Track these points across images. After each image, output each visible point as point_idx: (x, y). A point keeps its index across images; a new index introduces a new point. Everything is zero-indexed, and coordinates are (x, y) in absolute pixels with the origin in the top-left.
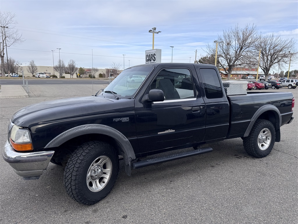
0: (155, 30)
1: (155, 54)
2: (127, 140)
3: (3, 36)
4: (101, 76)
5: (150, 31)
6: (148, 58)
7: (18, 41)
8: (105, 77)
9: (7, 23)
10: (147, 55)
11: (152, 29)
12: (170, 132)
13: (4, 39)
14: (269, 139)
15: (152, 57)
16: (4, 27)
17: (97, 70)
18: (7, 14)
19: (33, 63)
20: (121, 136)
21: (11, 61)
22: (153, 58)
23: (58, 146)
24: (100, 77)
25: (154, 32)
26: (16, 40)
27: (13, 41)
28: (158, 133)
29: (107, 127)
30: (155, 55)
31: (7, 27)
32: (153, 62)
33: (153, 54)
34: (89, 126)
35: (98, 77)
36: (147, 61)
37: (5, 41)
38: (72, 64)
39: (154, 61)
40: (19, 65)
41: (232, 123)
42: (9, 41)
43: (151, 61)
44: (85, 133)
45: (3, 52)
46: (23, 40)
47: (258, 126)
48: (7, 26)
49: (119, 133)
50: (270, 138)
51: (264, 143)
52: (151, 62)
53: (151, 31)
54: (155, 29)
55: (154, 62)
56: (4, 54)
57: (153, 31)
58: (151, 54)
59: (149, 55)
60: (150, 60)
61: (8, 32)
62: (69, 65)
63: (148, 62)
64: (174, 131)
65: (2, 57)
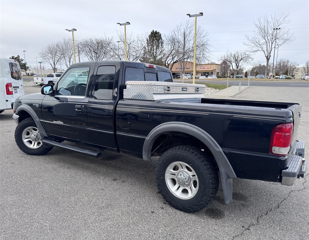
7: (288, 41)
9: (279, 24)
12: (60, 123)
13: (273, 41)
16: (277, 29)
20: (35, 116)
26: (286, 40)
27: (283, 42)
28: (53, 121)
31: (279, 28)
45: (270, 54)
46: (293, 39)
49: (34, 114)
56: (270, 56)
61: (280, 33)
64: (63, 123)
65: (268, 59)
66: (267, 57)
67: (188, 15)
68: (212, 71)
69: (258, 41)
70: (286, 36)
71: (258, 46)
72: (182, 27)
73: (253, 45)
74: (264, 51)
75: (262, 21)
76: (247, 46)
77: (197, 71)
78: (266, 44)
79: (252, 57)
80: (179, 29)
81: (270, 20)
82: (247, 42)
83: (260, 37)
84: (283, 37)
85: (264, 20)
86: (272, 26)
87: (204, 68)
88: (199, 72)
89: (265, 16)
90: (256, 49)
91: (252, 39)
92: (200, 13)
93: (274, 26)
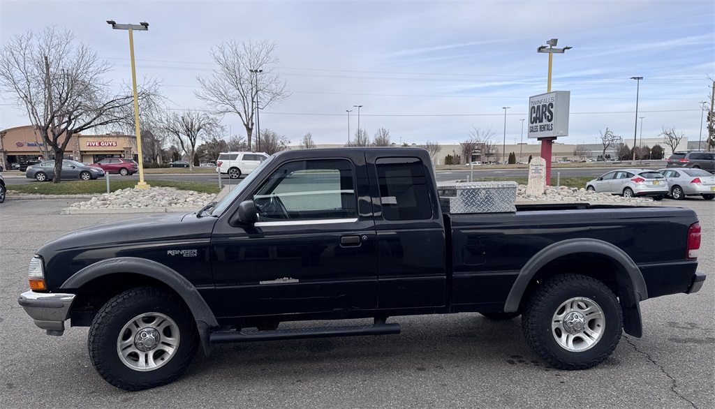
0: (555, 45)
1: (551, 105)
2: (193, 288)
3: (252, 89)
4: (449, 160)
5: (541, 49)
6: (534, 115)
7: (279, 97)
8: (459, 163)
9: (260, 62)
10: (533, 107)
11: (548, 42)
12: (287, 282)
13: (253, 94)
14: (599, 326)
15: (544, 113)
16: (256, 71)
17: (437, 148)
18: (261, 46)
19: (310, 139)
20: (179, 281)
21: (267, 137)
22: (548, 114)
23: (77, 287)
24: (447, 163)
25: (551, 51)
26: (275, 95)
27: (270, 98)
28: (261, 283)
29: (154, 264)
30: (552, 107)
31: (261, 71)
32: (548, 123)
33: (547, 104)
34: (125, 260)
35: (443, 162)
36: (532, 123)
37: (256, 98)
38: (382, 137)
39: (550, 121)
40: (286, 144)
41: (455, 275)
42: (264, 97)
43: (541, 121)
44: (117, 271)
45: (252, 121)
46: (288, 94)
47: (550, 290)
48: (260, 69)
49: (177, 276)
50: (602, 323)
51: (581, 335)
52: (541, 124)
53: (545, 47)
54: (554, 42)
55: (551, 123)
56: (252, 124)
57: (550, 47)
58: (542, 103)
59: (539, 107)
60: (539, 118)
61: (263, 80)
62: (376, 139)
63: (535, 124)
64: (297, 281)
65: (249, 130)
66: (247, 126)
67: (109, 22)
68: (122, 151)
69: (223, 93)
70: (273, 86)
71: (227, 101)
72: (34, 41)
73: (216, 99)
74: (239, 113)
75: (228, 51)
76: (204, 101)
77: (81, 151)
78: (242, 99)
79: (222, 124)
80: (23, 46)
81: (241, 50)
82: (201, 92)
83: (226, 83)
84: (269, 88)
85: (230, 49)
86: (248, 64)
87: (100, 145)
88: (87, 153)
89: (233, 43)
90: (223, 109)
91: (213, 87)
92: (142, 24)
93: (252, 64)
